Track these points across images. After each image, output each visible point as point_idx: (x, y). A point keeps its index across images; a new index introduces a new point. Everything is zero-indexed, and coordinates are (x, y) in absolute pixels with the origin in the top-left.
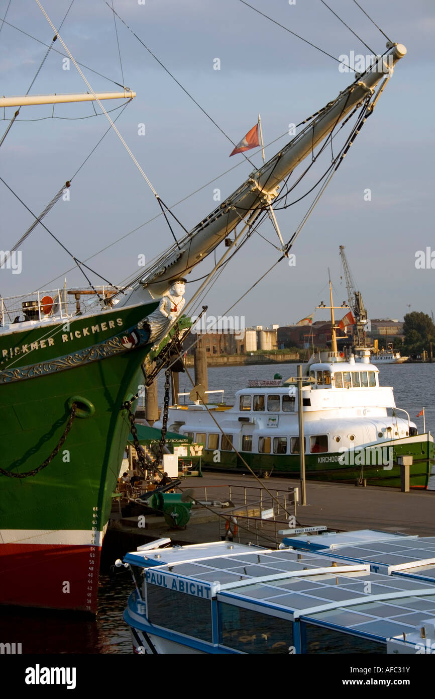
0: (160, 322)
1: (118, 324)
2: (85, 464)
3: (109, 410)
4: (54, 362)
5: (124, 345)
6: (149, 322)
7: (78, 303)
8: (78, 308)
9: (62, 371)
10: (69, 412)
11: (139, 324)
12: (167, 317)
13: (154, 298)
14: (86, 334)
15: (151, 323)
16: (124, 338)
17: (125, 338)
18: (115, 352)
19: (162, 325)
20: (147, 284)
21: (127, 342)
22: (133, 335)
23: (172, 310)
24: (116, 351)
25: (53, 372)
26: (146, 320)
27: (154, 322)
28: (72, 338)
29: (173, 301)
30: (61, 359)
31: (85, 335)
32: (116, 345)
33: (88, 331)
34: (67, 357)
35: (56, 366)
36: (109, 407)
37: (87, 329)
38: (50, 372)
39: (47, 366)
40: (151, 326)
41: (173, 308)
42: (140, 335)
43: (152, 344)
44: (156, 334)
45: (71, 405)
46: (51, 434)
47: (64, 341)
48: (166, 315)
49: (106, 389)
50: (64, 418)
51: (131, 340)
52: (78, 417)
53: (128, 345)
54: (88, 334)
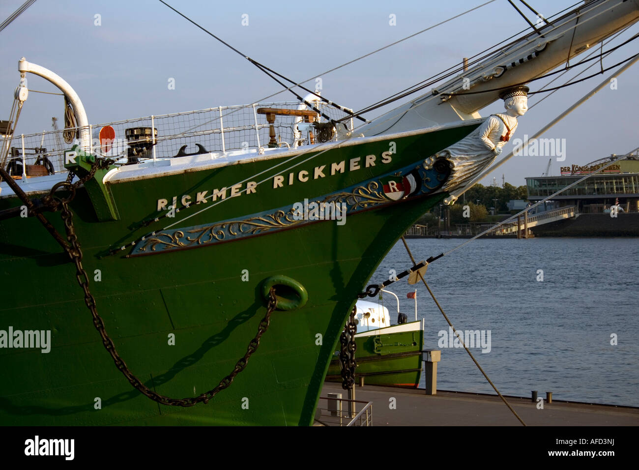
0: (473, 158)
1: (384, 161)
2: (278, 383)
3: (333, 298)
4: (251, 220)
5: (387, 194)
6: (450, 157)
7: (271, 128)
8: (272, 136)
9: (261, 235)
10: (263, 300)
11: (427, 161)
12: (494, 150)
13: (463, 119)
14: (319, 176)
15: (455, 159)
16: (390, 183)
17: (393, 184)
18: (366, 205)
19: (475, 163)
20: (452, 95)
21: (394, 190)
22: (411, 179)
23: (502, 139)
24: (369, 204)
25: (244, 236)
26: (443, 154)
27: (460, 158)
28: (291, 182)
29: (507, 124)
30: (264, 216)
31: (316, 177)
32: (375, 195)
33: (323, 171)
34: (276, 213)
35: (252, 227)
36: (335, 294)
37: (322, 167)
38: (240, 237)
39: (236, 227)
40: (455, 164)
41: (504, 135)
42: (424, 179)
43: (447, 195)
44: (461, 177)
45: (268, 289)
46: (225, 334)
47: (275, 186)
48: (493, 146)
49: (336, 265)
50: (252, 311)
51: (403, 186)
52: (280, 310)
53: (395, 195)
54: (323, 175)
